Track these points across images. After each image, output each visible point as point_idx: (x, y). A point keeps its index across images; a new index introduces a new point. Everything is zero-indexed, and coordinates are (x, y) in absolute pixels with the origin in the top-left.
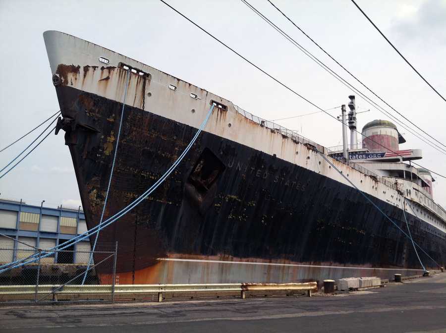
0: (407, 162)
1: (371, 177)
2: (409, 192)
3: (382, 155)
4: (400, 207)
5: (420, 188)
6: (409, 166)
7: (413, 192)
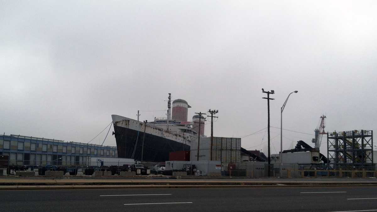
0: (188, 126)
1: (175, 135)
2: (188, 137)
3: (180, 123)
4: (184, 143)
5: (192, 135)
6: (188, 128)
7: (189, 137)
